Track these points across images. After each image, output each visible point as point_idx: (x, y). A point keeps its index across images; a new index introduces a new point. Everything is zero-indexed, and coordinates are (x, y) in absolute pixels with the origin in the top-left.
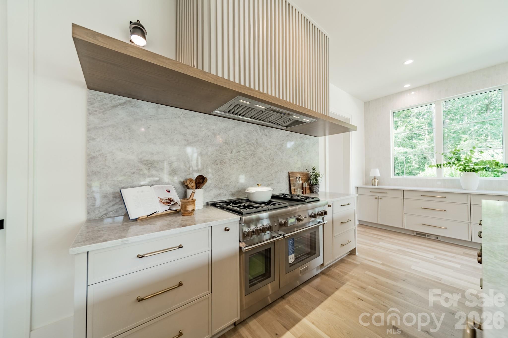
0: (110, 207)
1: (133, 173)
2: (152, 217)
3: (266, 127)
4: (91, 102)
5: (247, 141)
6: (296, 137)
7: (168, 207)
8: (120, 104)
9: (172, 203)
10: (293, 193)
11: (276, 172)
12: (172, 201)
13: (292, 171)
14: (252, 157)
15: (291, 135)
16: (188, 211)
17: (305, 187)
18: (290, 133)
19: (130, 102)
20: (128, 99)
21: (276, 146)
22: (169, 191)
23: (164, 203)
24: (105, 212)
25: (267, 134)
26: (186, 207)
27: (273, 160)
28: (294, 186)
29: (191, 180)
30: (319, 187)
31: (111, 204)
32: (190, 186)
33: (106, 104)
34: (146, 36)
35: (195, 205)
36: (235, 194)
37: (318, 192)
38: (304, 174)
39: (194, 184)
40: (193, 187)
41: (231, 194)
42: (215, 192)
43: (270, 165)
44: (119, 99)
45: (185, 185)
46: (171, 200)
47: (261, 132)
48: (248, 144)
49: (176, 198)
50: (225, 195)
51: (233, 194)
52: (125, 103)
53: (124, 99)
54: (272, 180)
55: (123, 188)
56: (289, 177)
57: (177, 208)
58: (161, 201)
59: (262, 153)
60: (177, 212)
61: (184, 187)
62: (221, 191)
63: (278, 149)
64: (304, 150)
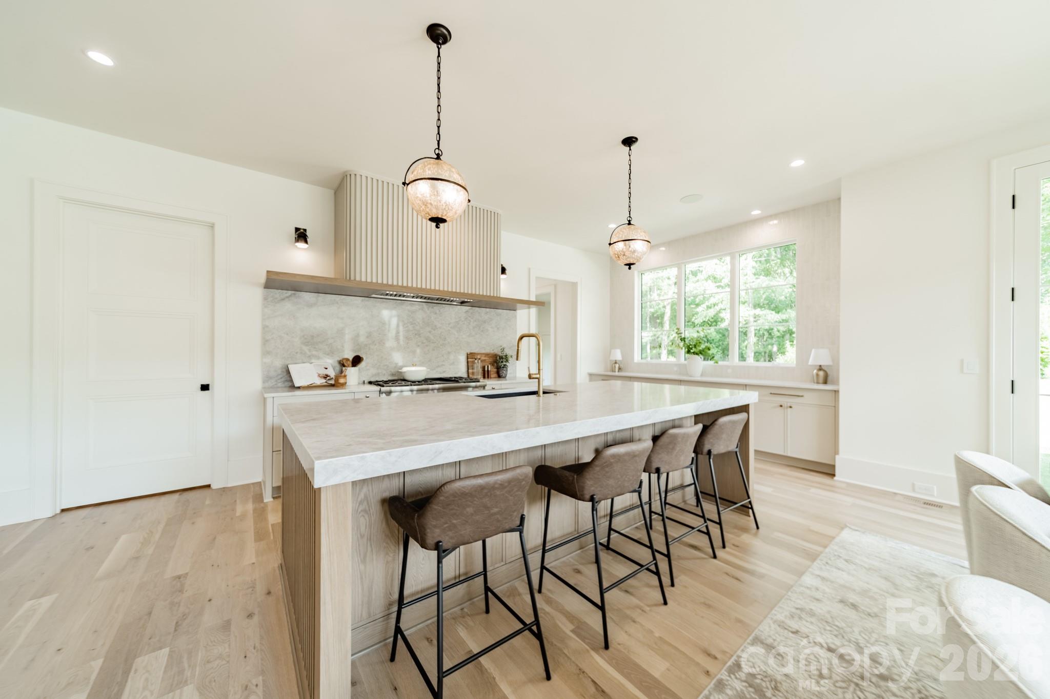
0: (279, 379)
1: (297, 353)
2: (310, 387)
3: (435, 304)
4: (265, 299)
5: (411, 320)
6: (479, 313)
7: (325, 381)
8: (287, 297)
9: (328, 378)
10: (470, 376)
11: (449, 353)
12: (329, 376)
13: (472, 352)
14: (417, 336)
15: (471, 311)
16: (339, 383)
17: (488, 370)
18: (470, 309)
19: (294, 294)
20: (293, 292)
21: (449, 324)
22: (326, 369)
23: (321, 377)
24: (275, 383)
25: (438, 312)
26: (338, 380)
27: (445, 339)
28: (473, 369)
29: (348, 360)
30: (507, 371)
31: (280, 377)
32: (346, 364)
33: (276, 298)
34: (308, 240)
35: (346, 379)
36: (395, 374)
37: (506, 377)
38: (490, 356)
39: (350, 363)
40: (348, 365)
41: (391, 374)
42: (373, 371)
43: (441, 345)
44: (286, 293)
45: (342, 364)
46: (327, 376)
47: (428, 310)
48: (412, 324)
49: (332, 374)
50: (384, 375)
51: (393, 374)
52: (290, 296)
53: (290, 293)
54: (444, 361)
55: (289, 364)
56: (468, 359)
57: (332, 382)
58: (319, 375)
59: (430, 332)
60: (333, 385)
61: (341, 366)
62: (380, 371)
63: (451, 328)
64: (492, 328)
